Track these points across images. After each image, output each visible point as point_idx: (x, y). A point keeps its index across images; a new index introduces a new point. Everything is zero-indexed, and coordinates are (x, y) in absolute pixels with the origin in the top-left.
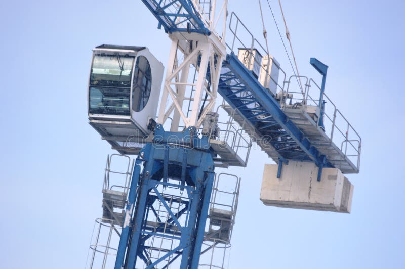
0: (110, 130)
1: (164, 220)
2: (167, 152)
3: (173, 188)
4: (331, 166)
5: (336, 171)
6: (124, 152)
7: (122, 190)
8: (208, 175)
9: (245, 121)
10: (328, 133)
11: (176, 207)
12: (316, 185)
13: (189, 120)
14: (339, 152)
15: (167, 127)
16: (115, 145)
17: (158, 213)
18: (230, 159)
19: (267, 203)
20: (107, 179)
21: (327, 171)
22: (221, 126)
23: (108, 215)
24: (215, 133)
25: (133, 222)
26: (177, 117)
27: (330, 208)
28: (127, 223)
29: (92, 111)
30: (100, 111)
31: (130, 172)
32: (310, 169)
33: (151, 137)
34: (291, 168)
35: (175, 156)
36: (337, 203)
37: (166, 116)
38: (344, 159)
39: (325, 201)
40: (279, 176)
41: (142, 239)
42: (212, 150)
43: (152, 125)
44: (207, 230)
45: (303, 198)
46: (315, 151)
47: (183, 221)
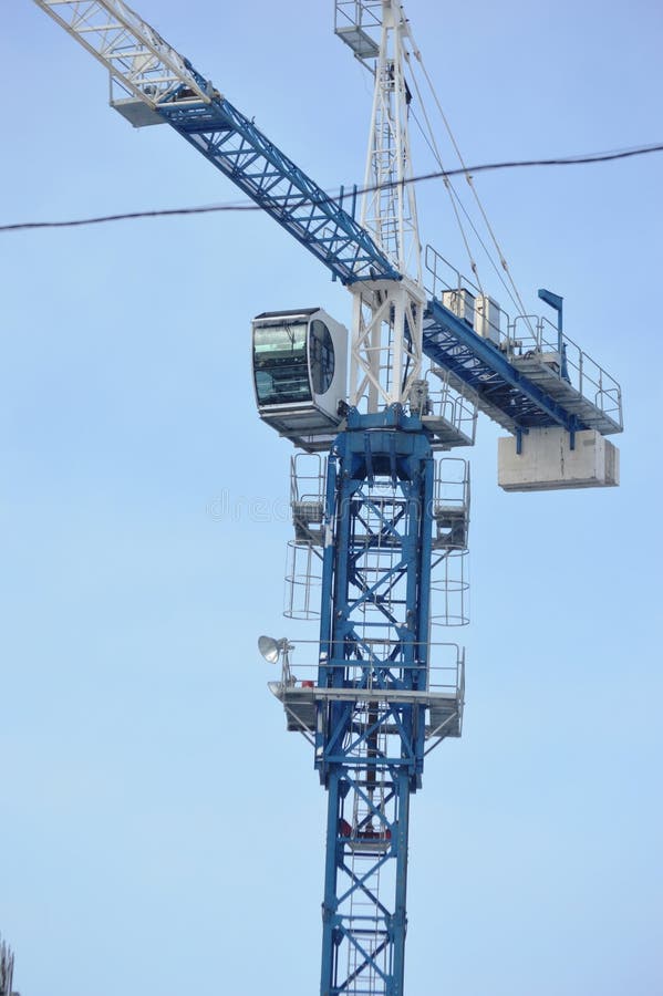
0: (290, 423)
1: (376, 531)
2: (367, 441)
3: (382, 487)
4: (586, 428)
5: (593, 434)
6: (311, 449)
7: (316, 499)
8: (426, 463)
9: (464, 386)
10: (575, 385)
11: (389, 512)
12: (569, 455)
13: (390, 395)
14: (593, 408)
15: (363, 409)
16: (298, 443)
17: (368, 522)
18: (452, 438)
19: (508, 488)
20: (294, 488)
21: (581, 435)
22: (433, 397)
23: (302, 534)
24: (427, 407)
25: (336, 539)
26: (374, 392)
27: (592, 482)
28: (329, 541)
29: (261, 402)
30: (272, 400)
31: (322, 474)
32: (559, 435)
33: (343, 425)
34: (533, 439)
35: (378, 444)
36: (601, 476)
37: (359, 395)
38: (602, 416)
39: (583, 475)
40: (519, 451)
41: (352, 560)
42: (426, 430)
43: (343, 408)
44: (434, 535)
45: (554, 474)
46: (563, 412)
47: (401, 528)
